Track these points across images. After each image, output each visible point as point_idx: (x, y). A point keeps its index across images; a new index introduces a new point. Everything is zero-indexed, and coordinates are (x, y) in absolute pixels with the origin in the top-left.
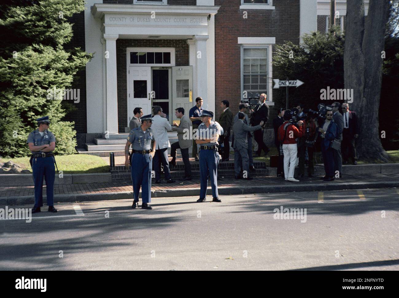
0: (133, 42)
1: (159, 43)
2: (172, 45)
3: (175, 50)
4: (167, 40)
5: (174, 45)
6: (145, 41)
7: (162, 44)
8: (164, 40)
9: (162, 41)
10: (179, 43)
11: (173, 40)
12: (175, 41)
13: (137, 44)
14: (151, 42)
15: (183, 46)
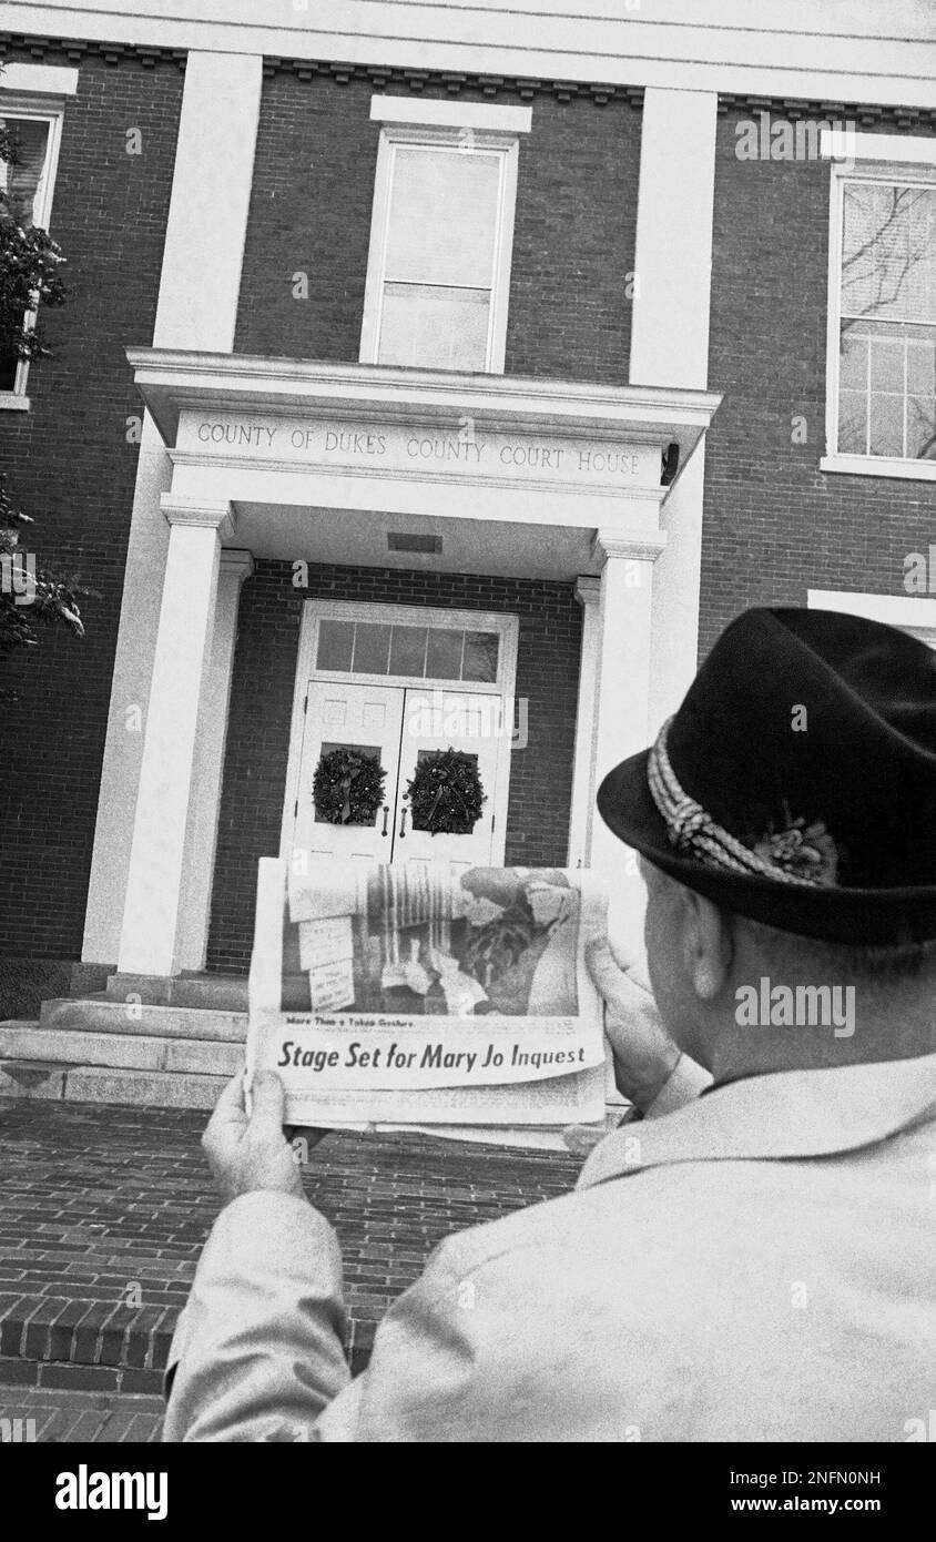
0: (336, 578)
1: (450, 586)
2: (506, 601)
3: (521, 622)
4: (484, 580)
5: (517, 601)
6: (387, 577)
7: (462, 595)
8: (472, 578)
9: (461, 580)
10: (539, 593)
11: (511, 582)
12: (522, 585)
13: (348, 586)
14: (414, 584)
15: (555, 609)
